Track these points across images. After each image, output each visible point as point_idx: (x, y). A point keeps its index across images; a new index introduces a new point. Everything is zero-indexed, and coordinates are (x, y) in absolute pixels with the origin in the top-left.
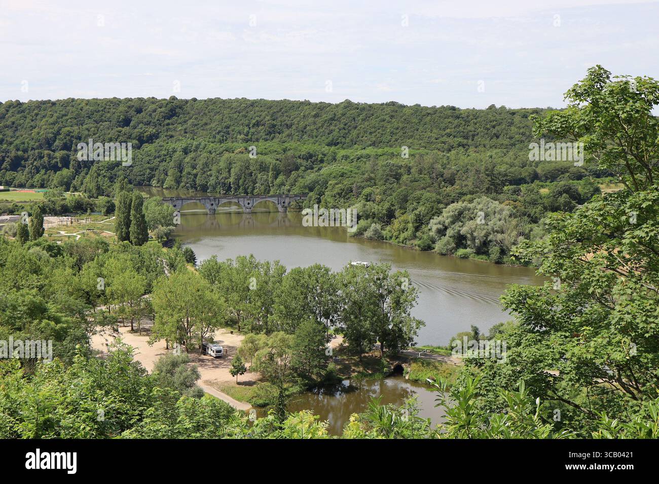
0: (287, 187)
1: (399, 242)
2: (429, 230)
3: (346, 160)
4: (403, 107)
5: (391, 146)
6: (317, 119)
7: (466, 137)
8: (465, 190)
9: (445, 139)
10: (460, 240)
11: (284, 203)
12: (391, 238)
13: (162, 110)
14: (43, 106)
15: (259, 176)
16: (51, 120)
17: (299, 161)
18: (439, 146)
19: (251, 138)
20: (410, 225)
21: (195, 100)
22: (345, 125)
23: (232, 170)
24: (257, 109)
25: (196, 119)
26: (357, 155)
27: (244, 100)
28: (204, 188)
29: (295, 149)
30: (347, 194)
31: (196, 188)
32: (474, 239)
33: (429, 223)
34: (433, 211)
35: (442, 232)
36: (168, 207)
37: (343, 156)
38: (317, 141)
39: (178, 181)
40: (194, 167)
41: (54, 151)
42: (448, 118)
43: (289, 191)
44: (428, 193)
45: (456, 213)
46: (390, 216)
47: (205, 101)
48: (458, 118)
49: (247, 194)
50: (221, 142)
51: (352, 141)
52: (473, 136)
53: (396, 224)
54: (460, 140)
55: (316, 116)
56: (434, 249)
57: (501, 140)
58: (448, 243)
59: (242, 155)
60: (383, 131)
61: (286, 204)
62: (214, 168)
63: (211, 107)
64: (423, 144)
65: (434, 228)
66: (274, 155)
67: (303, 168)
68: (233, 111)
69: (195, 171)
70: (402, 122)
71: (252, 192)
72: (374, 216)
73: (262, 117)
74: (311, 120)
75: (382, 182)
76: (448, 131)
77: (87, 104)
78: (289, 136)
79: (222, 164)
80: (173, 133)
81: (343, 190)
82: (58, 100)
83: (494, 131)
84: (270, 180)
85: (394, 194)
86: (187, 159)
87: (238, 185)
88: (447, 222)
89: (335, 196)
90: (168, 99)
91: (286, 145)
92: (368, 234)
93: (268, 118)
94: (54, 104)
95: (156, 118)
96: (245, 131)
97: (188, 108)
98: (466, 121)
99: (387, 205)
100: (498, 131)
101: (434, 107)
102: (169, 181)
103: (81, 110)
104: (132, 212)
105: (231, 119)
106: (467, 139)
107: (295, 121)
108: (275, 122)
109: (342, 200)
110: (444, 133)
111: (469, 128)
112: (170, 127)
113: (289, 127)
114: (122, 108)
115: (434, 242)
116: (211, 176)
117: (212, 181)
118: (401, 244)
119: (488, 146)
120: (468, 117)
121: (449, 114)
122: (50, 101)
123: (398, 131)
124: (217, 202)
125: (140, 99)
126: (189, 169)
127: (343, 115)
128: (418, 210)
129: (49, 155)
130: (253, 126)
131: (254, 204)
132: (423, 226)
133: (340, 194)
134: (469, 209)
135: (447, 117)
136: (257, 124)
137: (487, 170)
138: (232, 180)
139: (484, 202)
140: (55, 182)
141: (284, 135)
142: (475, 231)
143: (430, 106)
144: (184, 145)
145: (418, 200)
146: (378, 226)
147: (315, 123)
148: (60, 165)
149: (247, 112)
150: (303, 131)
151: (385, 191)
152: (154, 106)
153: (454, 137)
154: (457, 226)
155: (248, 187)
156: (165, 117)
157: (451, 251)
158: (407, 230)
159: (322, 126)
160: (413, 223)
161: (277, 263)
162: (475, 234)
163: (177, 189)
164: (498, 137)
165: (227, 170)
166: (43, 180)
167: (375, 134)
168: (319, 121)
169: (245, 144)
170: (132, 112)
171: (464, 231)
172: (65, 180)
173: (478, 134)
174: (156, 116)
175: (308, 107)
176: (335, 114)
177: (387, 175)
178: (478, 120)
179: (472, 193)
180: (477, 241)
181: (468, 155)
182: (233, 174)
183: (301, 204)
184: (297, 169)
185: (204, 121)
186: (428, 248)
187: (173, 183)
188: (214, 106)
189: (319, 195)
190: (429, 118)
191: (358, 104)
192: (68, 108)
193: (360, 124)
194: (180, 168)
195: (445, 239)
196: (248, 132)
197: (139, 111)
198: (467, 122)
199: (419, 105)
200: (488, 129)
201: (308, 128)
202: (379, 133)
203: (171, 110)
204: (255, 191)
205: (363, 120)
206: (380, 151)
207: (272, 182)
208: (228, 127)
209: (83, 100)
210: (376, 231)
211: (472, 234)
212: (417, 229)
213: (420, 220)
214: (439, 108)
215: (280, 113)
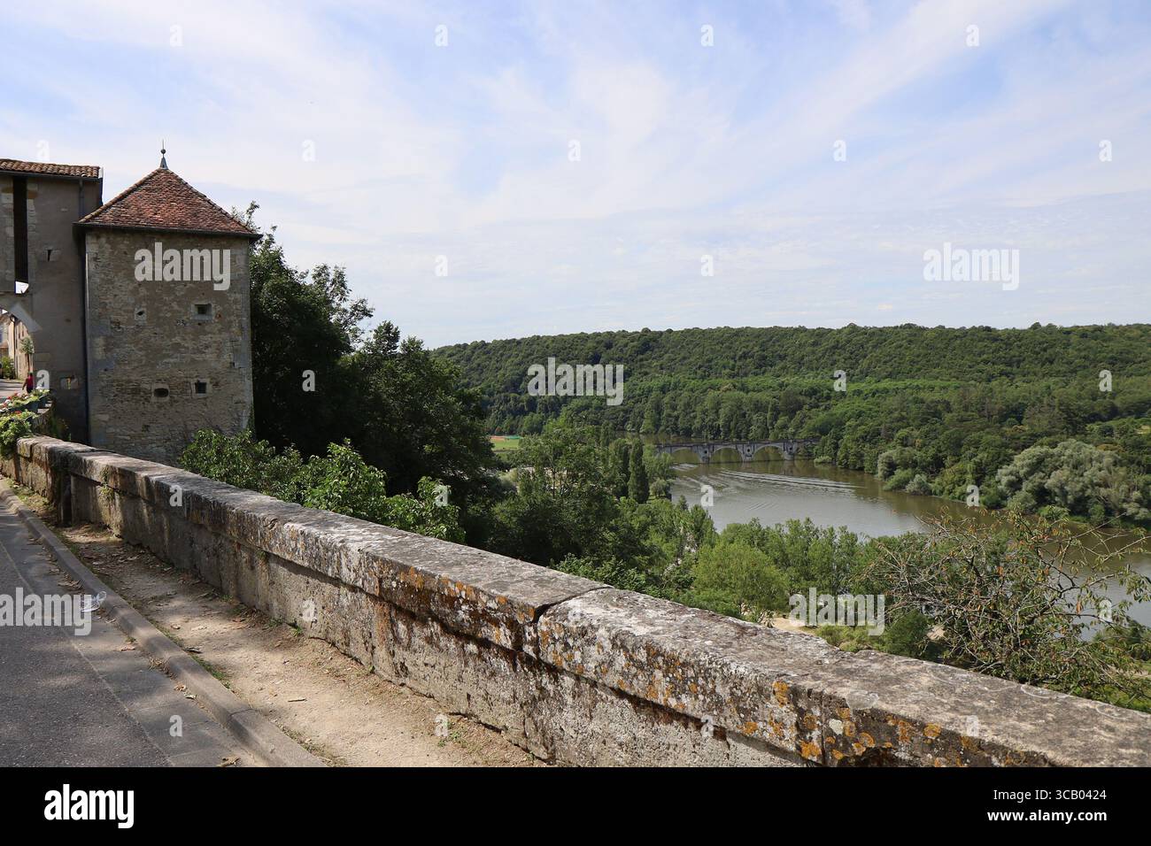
0: (791, 430)
1: (954, 498)
2: (997, 482)
3: (859, 395)
4: (923, 329)
5: (913, 377)
6: (815, 348)
7: (1009, 364)
8: (1038, 430)
9: (981, 366)
10: (1043, 496)
11: (791, 449)
12: (942, 492)
13: (635, 343)
14: (508, 346)
15: (755, 417)
16: (517, 360)
17: (801, 398)
18: (975, 375)
19: (738, 373)
20: (969, 476)
21: (670, 331)
22: (851, 353)
23: (721, 411)
24: (743, 339)
25: (672, 352)
26: (872, 390)
27: (727, 329)
28: (688, 432)
29: (795, 384)
30: (873, 437)
31: (678, 433)
32: (1065, 494)
33: (996, 473)
34: (1001, 459)
35: (1015, 485)
36: (666, 456)
37: (855, 391)
38: (818, 374)
39: (657, 425)
40: (674, 408)
41: (520, 394)
42: (983, 341)
43: (794, 434)
44: (989, 436)
45: (1034, 460)
46: (937, 465)
47: (682, 332)
48: (997, 340)
49: (741, 438)
50: (703, 378)
51: (861, 372)
52: (1019, 362)
53: (949, 474)
54: (1002, 367)
55: (815, 344)
56: (1005, 506)
57: (1055, 367)
58: (1026, 500)
59: (731, 393)
60: (901, 359)
61: (794, 450)
62: (699, 408)
63: (690, 338)
64: (953, 374)
65: (1005, 480)
66: (769, 392)
67: (807, 407)
68: (715, 342)
69: (676, 413)
70: (923, 348)
71: (746, 437)
72: (915, 464)
73: (749, 348)
74: (808, 349)
75: (917, 422)
76: (985, 356)
77: (553, 341)
78: (783, 368)
79: (708, 404)
80: (647, 370)
81: (869, 432)
82: (523, 339)
83: (1046, 355)
84: (769, 421)
85: (942, 437)
86: (666, 399)
87: (729, 428)
88: (1022, 472)
89: (857, 440)
90: (640, 331)
91: (782, 379)
92: (910, 487)
93: (756, 349)
94: (519, 342)
95: (629, 353)
96: (730, 365)
97: (662, 340)
98: (1006, 344)
99: (932, 451)
100: (1051, 355)
101: (963, 329)
102: (646, 424)
103: (547, 348)
104: (631, 463)
105: (713, 351)
106: (1010, 366)
107: (790, 351)
108: (765, 353)
109: (868, 445)
110: (979, 359)
111: (1012, 353)
112: (645, 362)
113: (782, 358)
114: (590, 344)
115: (1005, 498)
116: (695, 417)
117: (697, 424)
118: (957, 501)
119: (1040, 374)
120: (1008, 339)
121: (984, 336)
122: (514, 339)
123: (919, 359)
124: (711, 449)
125: (610, 333)
126: (669, 411)
127: (848, 342)
128: (978, 457)
129: (515, 398)
130: (740, 359)
131: (756, 451)
132: (987, 477)
133: (864, 438)
134: (1052, 456)
135: (981, 340)
136: (744, 356)
137: (1061, 405)
138: (721, 422)
139: (1073, 446)
140: (525, 428)
141: (777, 368)
142: (1066, 484)
143: (957, 327)
144: (661, 383)
145: (977, 444)
146: (924, 478)
147: (813, 352)
148: (526, 409)
149: (732, 343)
150: (800, 362)
151: (928, 433)
152: (625, 340)
153: (993, 364)
154: (1037, 478)
155: (741, 431)
156: (638, 353)
157: (1031, 510)
158: (964, 483)
159: (823, 356)
160: (972, 474)
161: (843, 529)
162: (1067, 488)
163: (655, 434)
164: (1051, 363)
165: (714, 411)
166: (512, 426)
167: (890, 363)
168: (820, 350)
169: (731, 380)
170: (601, 348)
171: (1049, 483)
172: (535, 426)
173: (1024, 360)
174: (628, 351)
175: (803, 334)
176: (838, 341)
177: (923, 413)
178: (1024, 341)
179: (1049, 434)
180: (1069, 497)
181: (1017, 387)
182: (722, 416)
183: (810, 451)
184: (800, 408)
185: (682, 354)
186: (997, 506)
187: (650, 426)
188: (693, 337)
189: (835, 439)
190: (958, 342)
191: (866, 328)
192: (534, 346)
193: (871, 352)
194: (658, 408)
195: (1021, 494)
196: (734, 366)
197: (609, 346)
198: (1008, 345)
199: (943, 327)
200: (1038, 353)
201: (806, 359)
202: (895, 362)
203: (644, 344)
204: (750, 435)
205: (874, 347)
206: (900, 384)
207: (772, 424)
208: (709, 361)
209: (549, 337)
210: (921, 484)
211: (1062, 488)
212: (979, 481)
213: (981, 470)
214: (970, 330)
215: (771, 343)
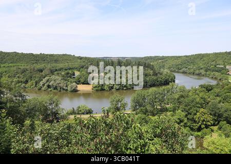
1: (31, 88)
2: (40, 84)
4: (18, 53)
5: (17, 63)
8: (47, 74)
10: (49, 86)
12: (28, 87)
18: (30, 63)
26: (7, 66)
34: (40, 80)
35: (44, 85)
45: (47, 80)
46: (26, 82)
48: (34, 56)
58: (46, 87)
60: (14, 59)
72: (22, 82)
75: (21, 73)
76: (32, 59)
83: (44, 59)
85: (27, 76)
88: (45, 82)
99: (25, 79)
106: (37, 61)
115: (42, 87)
119: (43, 63)
123: (18, 59)
128: (36, 80)
134: (50, 79)
135: (31, 56)
137: (50, 69)
139: (54, 77)
146: (24, 85)
151: (24, 75)
153: (34, 61)
158: (33, 85)
162: (54, 85)
167: (11, 60)
171: (50, 84)
178: (39, 57)
186: (40, 89)
190: (26, 56)
205: (7, 56)
212: (36, 85)
